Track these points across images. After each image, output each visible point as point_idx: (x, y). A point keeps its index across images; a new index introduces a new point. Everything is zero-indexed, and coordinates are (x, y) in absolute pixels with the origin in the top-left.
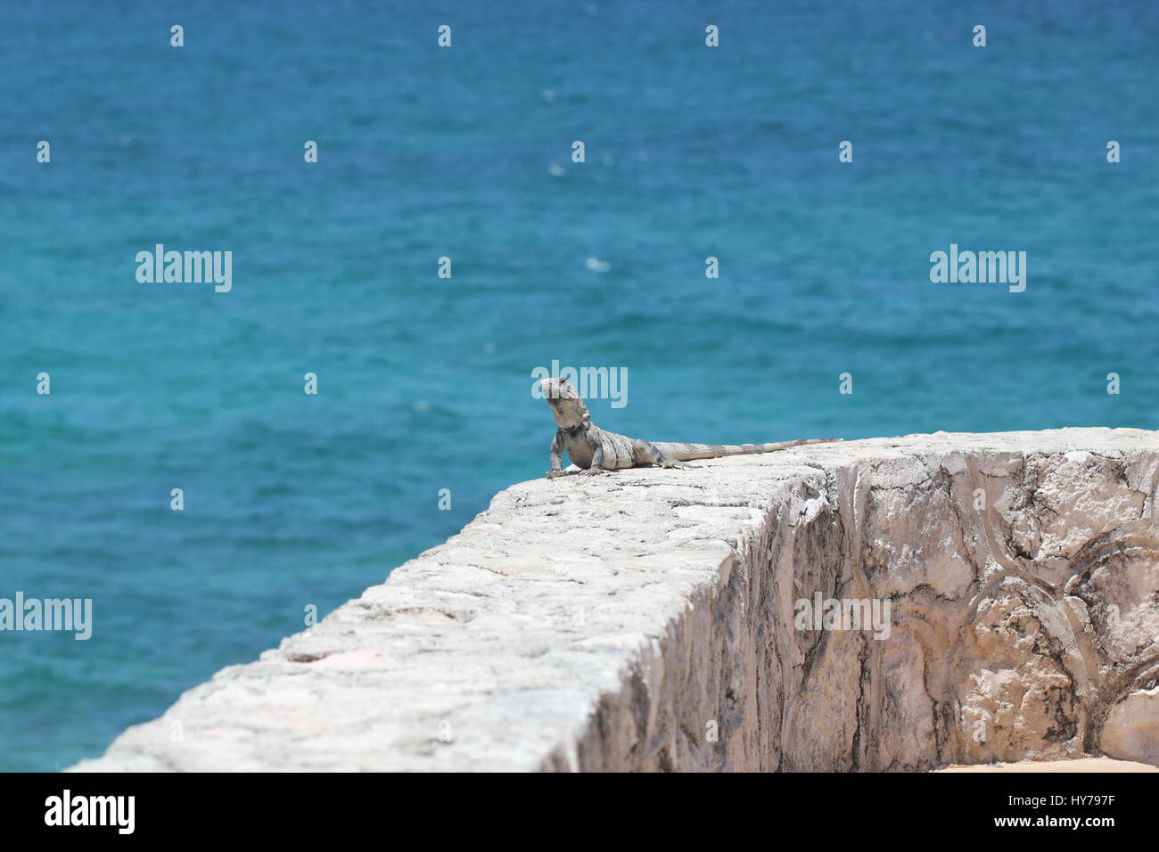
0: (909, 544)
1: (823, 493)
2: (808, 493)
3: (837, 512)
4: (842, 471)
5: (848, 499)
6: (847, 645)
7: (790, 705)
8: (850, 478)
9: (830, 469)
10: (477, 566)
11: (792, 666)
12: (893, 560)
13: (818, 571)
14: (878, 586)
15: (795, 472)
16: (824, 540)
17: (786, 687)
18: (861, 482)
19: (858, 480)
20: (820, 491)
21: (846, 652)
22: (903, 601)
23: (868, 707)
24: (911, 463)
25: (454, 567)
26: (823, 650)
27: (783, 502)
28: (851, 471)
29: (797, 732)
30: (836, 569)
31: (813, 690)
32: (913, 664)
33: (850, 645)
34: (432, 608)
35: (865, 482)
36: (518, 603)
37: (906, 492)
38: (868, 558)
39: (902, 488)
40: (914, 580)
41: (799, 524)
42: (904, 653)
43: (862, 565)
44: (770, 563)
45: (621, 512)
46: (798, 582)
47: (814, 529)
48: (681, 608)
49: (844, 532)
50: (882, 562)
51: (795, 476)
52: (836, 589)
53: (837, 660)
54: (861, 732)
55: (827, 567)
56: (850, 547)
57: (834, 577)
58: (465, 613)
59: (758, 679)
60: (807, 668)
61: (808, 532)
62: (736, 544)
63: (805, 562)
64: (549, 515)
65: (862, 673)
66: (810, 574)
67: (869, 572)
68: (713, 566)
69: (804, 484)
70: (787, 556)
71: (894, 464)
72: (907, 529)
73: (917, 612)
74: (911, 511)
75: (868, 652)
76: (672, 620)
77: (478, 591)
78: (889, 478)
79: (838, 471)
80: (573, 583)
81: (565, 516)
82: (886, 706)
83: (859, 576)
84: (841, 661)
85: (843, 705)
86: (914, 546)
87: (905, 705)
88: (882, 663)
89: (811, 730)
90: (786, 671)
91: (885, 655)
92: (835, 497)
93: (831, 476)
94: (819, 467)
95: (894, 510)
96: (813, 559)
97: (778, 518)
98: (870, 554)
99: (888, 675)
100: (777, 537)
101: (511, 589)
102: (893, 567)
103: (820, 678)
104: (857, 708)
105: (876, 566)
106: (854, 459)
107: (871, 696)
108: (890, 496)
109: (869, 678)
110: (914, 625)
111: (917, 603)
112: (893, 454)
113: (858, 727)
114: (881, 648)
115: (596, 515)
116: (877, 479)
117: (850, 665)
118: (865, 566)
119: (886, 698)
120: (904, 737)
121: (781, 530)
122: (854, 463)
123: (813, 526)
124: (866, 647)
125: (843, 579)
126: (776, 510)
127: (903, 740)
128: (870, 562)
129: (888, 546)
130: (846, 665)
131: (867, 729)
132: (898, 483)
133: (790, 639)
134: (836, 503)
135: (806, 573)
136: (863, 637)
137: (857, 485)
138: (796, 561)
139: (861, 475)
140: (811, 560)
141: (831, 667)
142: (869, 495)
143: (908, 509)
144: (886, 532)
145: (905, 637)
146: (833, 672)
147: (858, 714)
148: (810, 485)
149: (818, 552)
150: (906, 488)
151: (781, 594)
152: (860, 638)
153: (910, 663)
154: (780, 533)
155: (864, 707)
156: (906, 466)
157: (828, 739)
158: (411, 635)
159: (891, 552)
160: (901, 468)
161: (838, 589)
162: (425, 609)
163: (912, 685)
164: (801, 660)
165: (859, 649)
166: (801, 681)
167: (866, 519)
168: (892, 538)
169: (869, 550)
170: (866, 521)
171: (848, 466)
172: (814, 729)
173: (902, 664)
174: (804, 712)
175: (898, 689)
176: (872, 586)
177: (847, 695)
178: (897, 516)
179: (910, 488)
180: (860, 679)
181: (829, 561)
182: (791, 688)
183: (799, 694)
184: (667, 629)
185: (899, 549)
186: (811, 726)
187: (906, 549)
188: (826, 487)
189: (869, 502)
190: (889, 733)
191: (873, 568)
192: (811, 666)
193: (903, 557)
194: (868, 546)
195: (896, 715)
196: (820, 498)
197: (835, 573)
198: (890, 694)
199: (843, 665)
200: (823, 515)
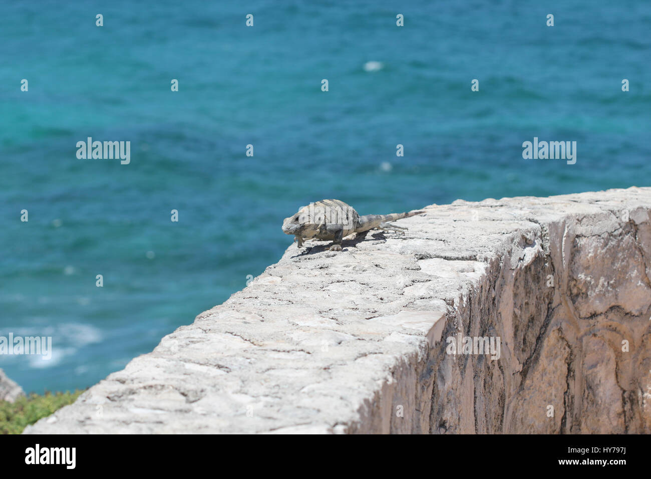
0: (604, 276)
1: (538, 242)
2: (526, 243)
3: (549, 256)
4: (554, 225)
5: (558, 245)
6: (556, 353)
7: (510, 402)
8: (560, 230)
9: (544, 224)
10: (232, 333)
11: (512, 373)
12: (592, 289)
13: (533, 301)
14: (580, 308)
15: (516, 228)
16: (538, 278)
17: (507, 390)
18: (568, 232)
19: (566, 231)
20: (536, 241)
21: (555, 358)
22: (600, 318)
23: (573, 397)
24: (607, 217)
25: (212, 335)
26: (537, 359)
27: (506, 253)
28: (561, 224)
29: (516, 421)
30: (548, 298)
31: (529, 389)
32: (607, 364)
33: (559, 353)
34: (172, 386)
35: (571, 232)
36: (243, 382)
37: (603, 238)
38: (573, 288)
39: (599, 236)
40: (608, 303)
41: (519, 267)
42: (600, 357)
43: (569, 293)
44: (494, 299)
45: (376, 266)
46: (518, 312)
47: (530, 270)
48: (378, 385)
49: (554, 271)
50: (584, 290)
51: (516, 231)
52: (548, 312)
53: (549, 365)
54: (567, 416)
55: (540, 297)
56: (559, 281)
57: (547, 304)
58: (196, 392)
59: (475, 398)
60: (524, 374)
61: (526, 273)
62: (453, 301)
63: (524, 295)
64: (321, 268)
65: (568, 372)
66: (527, 304)
67: (574, 298)
68: (423, 331)
69: (523, 237)
70: (508, 291)
71: (594, 218)
72: (603, 265)
73: (610, 326)
74: (606, 252)
75: (572, 357)
76: (366, 401)
77: (221, 363)
78: (589, 228)
79: (550, 225)
80: (302, 352)
81: (331, 270)
82: (586, 396)
83: (566, 301)
84: (552, 365)
85: (553, 397)
86: (608, 278)
87: (601, 394)
88: (583, 364)
89: (528, 418)
90: (507, 379)
91: (587, 358)
92: (547, 245)
93: (545, 229)
94: (536, 222)
95: (593, 252)
96: (530, 292)
97: (501, 264)
98: (575, 285)
99: (588, 373)
100: (499, 279)
101: (249, 360)
102: (592, 294)
103: (535, 379)
104: (564, 398)
105: (579, 294)
106: (564, 215)
107: (575, 389)
108: (591, 242)
109: (574, 375)
110: (608, 335)
111: (611, 320)
112: (593, 210)
113: (565, 412)
114: (583, 353)
115: (357, 269)
116: (580, 229)
117: (559, 367)
118: (571, 294)
119: (586, 391)
120: (600, 418)
121: (503, 273)
122: (563, 218)
123: (530, 268)
124: (571, 354)
125: (553, 305)
126: (499, 259)
127: (599, 420)
128: (575, 291)
129: (589, 279)
130: (556, 368)
131: (572, 414)
132: (596, 232)
133: (510, 353)
134: (548, 249)
135: (524, 303)
136: (569, 347)
137: (565, 235)
138: (515, 295)
139: (568, 227)
140: (528, 293)
141: (544, 370)
142: (574, 242)
143: (604, 251)
144: (587, 268)
145: (601, 345)
146: (545, 374)
147: (565, 403)
148: (528, 237)
149: (533, 287)
150: (602, 236)
151: (503, 320)
152: (567, 348)
153: (604, 363)
154: (502, 276)
155: (570, 397)
156: (603, 219)
157: (542, 423)
158: (137, 422)
159: (591, 283)
160: (599, 221)
161: (549, 313)
162: (166, 386)
163: (606, 379)
164: (520, 368)
165: (566, 355)
166: (519, 383)
167: (572, 260)
168: (591, 273)
169: (574, 283)
170: (572, 261)
171: (558, 221)
172: (530, 417)
173: (599, 365)
174: (523, 405)
175: (595, 383)
176: (576, 309)
177: (557, 389)
178: (595, 257)
179: (606, 235)
180: (567, 377)
181: (542, 292)
182: (512, 389)
183: (518, 393)
184: (360, 410)
185: (597, 280)
186: (527, 415)
187: (602, 280)
188: (541, 237)
189: (575, 247)
190: (588, 416)
191: (577, 295)
192: (527, 372)
193: (600, 286)
194: (573, 279)
195: (593, 402)
196: (536, 246)
197: (547, 301)
198: (590, 387)
199: (554, 368)
200: (538, 259)
